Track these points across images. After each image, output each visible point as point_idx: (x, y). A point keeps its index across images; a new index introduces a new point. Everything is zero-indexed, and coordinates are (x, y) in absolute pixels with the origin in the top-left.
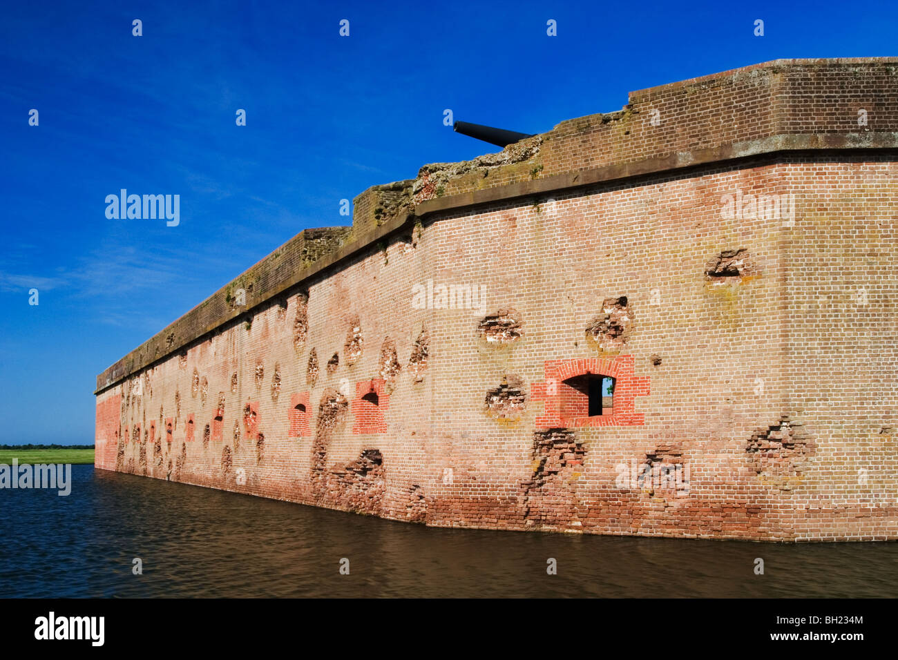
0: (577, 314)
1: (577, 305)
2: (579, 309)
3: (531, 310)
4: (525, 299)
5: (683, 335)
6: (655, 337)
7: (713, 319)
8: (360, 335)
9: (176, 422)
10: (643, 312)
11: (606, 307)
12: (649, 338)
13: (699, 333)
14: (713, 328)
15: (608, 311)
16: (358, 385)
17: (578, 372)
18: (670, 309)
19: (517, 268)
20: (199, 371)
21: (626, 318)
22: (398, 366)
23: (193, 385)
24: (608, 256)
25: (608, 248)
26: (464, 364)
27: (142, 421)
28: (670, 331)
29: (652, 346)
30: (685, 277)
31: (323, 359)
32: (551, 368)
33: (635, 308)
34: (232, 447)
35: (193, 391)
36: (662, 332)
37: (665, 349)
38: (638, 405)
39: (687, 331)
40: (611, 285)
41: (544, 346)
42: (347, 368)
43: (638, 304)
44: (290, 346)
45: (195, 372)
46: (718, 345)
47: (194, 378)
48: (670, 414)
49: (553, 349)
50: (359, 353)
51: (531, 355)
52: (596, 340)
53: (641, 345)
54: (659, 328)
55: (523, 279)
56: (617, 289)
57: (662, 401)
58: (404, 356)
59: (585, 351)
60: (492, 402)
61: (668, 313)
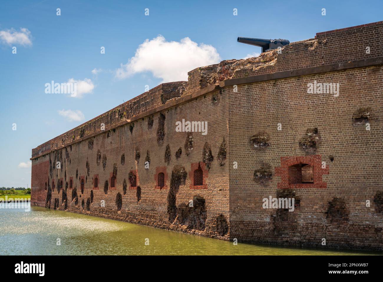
0: (295, 135)
1: (295, 131)
2: (296, 133)
3: (274, 133)
4: (271, 128)
5: (343, 146)
6: (331, 147)
7: (356, 139)
8: (193, 140)
9: (87, 179)
10: (325, 135)
11: (308, 133)
12: (328, 147)
13: (351, 146)
14: (357, 143)
15: (309, 134)
16: (192, 164)
17: (296, 163)
18: (337, 134)
19: (267, 113)
20: (101, 151)
21: (317, 138)
22: (212, 157)
23: (97, 159)
24: (308, 109)
25: (308, 105)
26: (244, 157)
27: (64, 177)
28: (337, 145)
29: (330, 151)
30: (344, 120)
31: (173, 151)
32: (283, 160)
33: (321, 133)
34: (122, 193)
35: (97, 162)
36: (334, 145)
37: (335, 153)
38: (324, 178)
39: (345, 145)
40: (310, 122)
41: (280, 150)
42: (186, 156)
43: (322, 131)
44: (155, 142)
45: (99, 151)
46: (359, 152)
47: (98, 155)
48: (339, 183)
49: (284, 152)
50: (192, 149)
51: (274, 154)
52: (304, 147)
53: (324, 150)
54: (332, 143)
55: (270, 118)
56: (313, 124)
57: (335, 177)
58: (215, 152)
59: (299, 153)
60: (257, 176)
61: (336, 136)
